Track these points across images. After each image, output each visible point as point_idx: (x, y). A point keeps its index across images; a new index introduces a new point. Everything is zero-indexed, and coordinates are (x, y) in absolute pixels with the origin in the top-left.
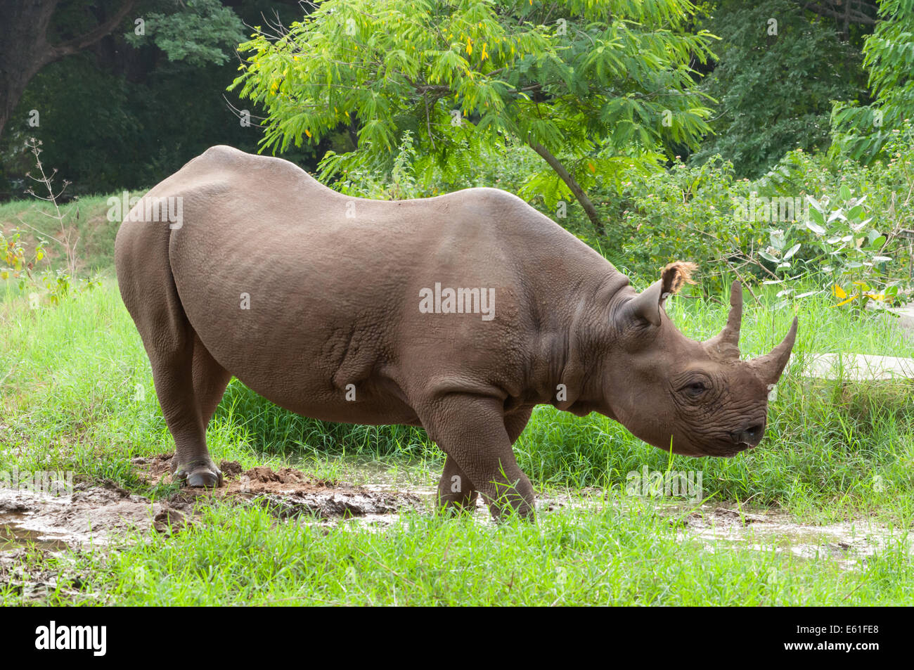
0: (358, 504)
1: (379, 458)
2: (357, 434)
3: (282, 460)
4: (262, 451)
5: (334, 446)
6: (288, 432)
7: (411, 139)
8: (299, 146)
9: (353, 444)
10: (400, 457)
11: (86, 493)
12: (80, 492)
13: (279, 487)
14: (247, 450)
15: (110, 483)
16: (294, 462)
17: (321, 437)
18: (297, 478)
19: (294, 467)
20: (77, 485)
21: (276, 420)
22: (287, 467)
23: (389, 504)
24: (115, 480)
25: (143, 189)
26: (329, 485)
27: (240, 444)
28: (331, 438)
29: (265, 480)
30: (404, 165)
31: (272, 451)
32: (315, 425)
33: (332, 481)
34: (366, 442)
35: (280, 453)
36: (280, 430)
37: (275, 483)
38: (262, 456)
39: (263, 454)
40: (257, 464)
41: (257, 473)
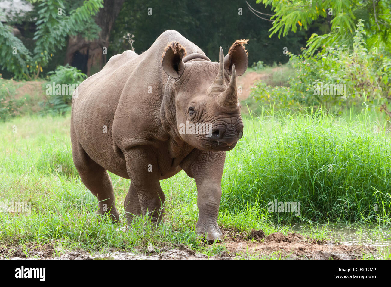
0: (338, 254)
1: (351, 225)
2: (336, 210)
3: (290, 228)
4: (277, 223)
5: (322, 219)
7: (363, 25)
8: (295, 32)
9: (334, 217)
10: (364, 224)
11: (168, 253)
12: (164, 253)
13: (288, 245)
14: (268, 223)
15: (183, 246)
16: (297, 229)
17: (314, 213)
18: (299, 239)
19: (298, 233)
20: (162, 249)
22: (293, 232)
23: (357, 253)
24: (186, 245)
26: (319, 243)
27: (263, 219)
28: (320, 213)
29: (279, 241)
30: (360, 41)
31: (283, 223)
32: (309, 206)
33: (321, 240)
34: (342, 215)
35: (289, 224)
37: (285, 243)
38: (277, 226)
39: (278, 225)
40: (274, 231)
41: (274, 237)
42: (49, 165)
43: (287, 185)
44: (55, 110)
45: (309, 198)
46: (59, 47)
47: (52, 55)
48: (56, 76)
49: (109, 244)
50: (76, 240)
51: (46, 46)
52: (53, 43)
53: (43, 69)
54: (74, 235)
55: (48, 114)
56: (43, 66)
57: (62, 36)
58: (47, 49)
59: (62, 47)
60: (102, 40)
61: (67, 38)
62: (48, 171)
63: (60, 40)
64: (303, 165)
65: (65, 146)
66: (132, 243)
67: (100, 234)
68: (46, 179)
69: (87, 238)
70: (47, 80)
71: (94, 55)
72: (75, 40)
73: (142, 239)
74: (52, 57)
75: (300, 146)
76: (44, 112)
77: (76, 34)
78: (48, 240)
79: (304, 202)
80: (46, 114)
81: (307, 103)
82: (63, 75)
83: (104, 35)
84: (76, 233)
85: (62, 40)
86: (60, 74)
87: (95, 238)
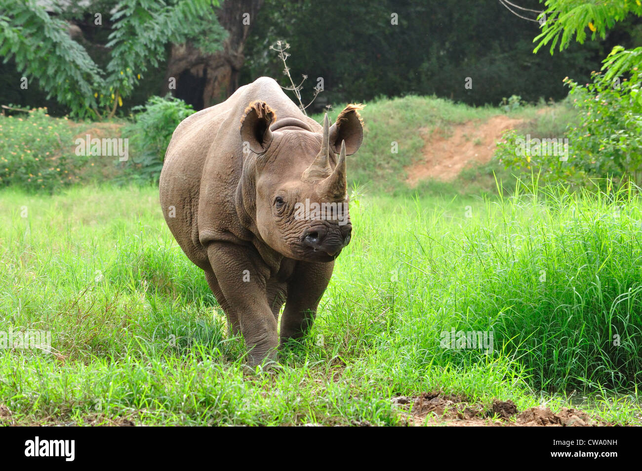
3: (564, 398)
4: (540, 389)
5: (624, 384)
6: (569, 367)
8: (582, 42)
14: (523, 388)
16: (580, 402)
17: (608, 374)
18: (581, 421)
19: (577, 408)
21: (555, 353)
22: (570, 407)
25: (404, 95)
27: (514, 381)
28: (620, 374)
29: (543, 422)
31: (551, 390)
32: (601, 360)
35: (561, 391)
36: (560, 365)
37: (554, 425)
38: (540, 395)
39: (542, 392)
40: (534, 403)
41: (534, 414)
42: (131, 274)
43: (559, 320)
44: (144, 176)
45: (600, 346)
46: (152, 63)
47: (139, 76)
48: (148, 114)
49: (235, 418)
50: (175, 410)
51: (131, 59)
52: (142, 54)
53: (123, 100)
54: (172, 401)
55: (131, 182)
56: (124, 95)
57: (158, 42)
58: (131, 64)
59: (159, 62)
60: (231, 52)
61: (169, 46)
62: (130, 285)
63: (155, 48)
64: (590, 285)
65: (161, 241)
66: (277, 418)
67: (219, 399)
68: (125, 299)
69: (196, 407)
70: (130, 120)
71: (216, 78)
72: (182, 51)
73: (294, 410)
74: (140, 81)
75: (587, 250)
76: (124, 178)
77: (184, 41)
78: (125, 409)
79: (590, 352)
80: (128, 181)
81: (601, 172)
82: (159, 112)
83: (235, 43)
84: (176, 397)
85: (158, 48)
86: (154, 111)
87: (210, 408)
